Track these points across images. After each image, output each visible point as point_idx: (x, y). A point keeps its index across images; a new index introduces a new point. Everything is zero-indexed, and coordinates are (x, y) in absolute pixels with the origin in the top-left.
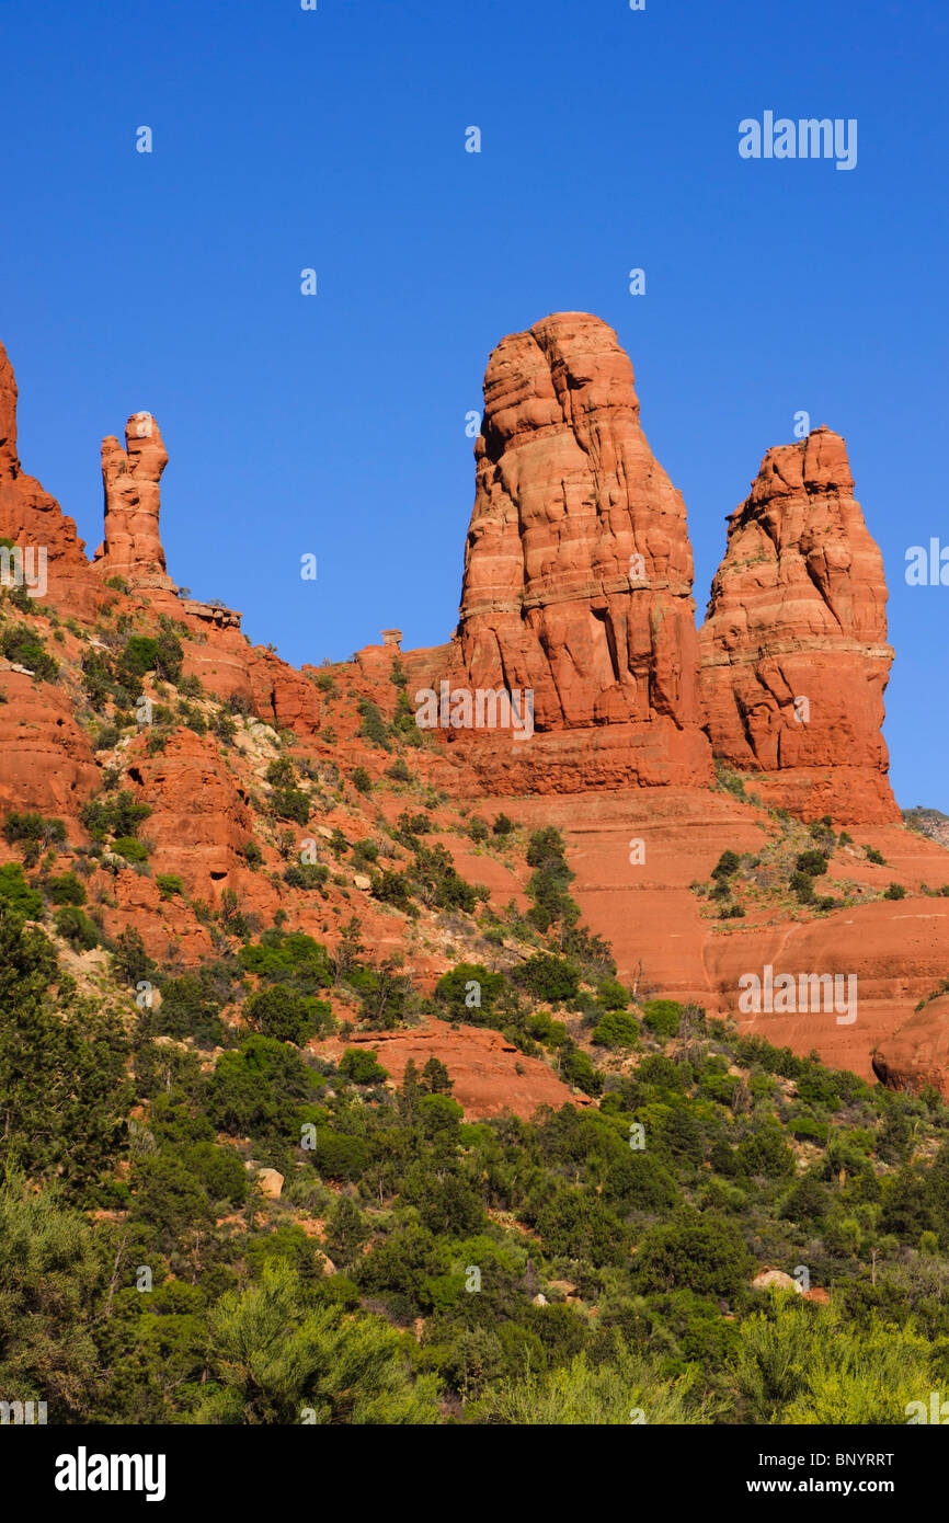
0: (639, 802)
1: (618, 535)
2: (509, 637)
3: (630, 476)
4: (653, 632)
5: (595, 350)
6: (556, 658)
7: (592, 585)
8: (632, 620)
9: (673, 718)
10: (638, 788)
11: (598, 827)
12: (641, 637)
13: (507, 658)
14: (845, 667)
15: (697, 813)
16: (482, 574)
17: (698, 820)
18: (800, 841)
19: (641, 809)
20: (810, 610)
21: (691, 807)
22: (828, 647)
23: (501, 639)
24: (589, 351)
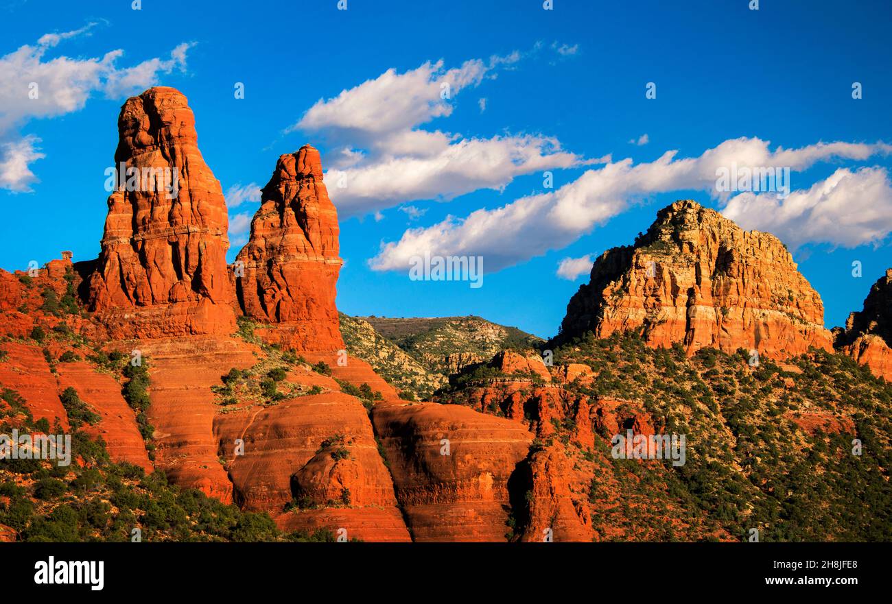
0: (191, 343)
1: (183, 204)
2: (125, 256)
3: (190, 173)
4: (200, 255)
5: (174, 107)
6: (150, 268)
7: (169, 230)
8: (189, 248)
9: (210, 299)
10: (191, 335)
11: (168, 356)
12: (193, 257)
13: (124, 268)
14: (315, 269)
15: (221, 348)
16: (113, 223)
17: (221, 352)
18: (275, 362)
19: (192, 347)
20: (297, 240)
21: (217, 345)
22: (306, 258)
23: (121, 257)
24: (171, 108)
